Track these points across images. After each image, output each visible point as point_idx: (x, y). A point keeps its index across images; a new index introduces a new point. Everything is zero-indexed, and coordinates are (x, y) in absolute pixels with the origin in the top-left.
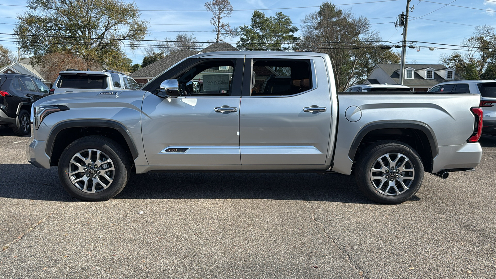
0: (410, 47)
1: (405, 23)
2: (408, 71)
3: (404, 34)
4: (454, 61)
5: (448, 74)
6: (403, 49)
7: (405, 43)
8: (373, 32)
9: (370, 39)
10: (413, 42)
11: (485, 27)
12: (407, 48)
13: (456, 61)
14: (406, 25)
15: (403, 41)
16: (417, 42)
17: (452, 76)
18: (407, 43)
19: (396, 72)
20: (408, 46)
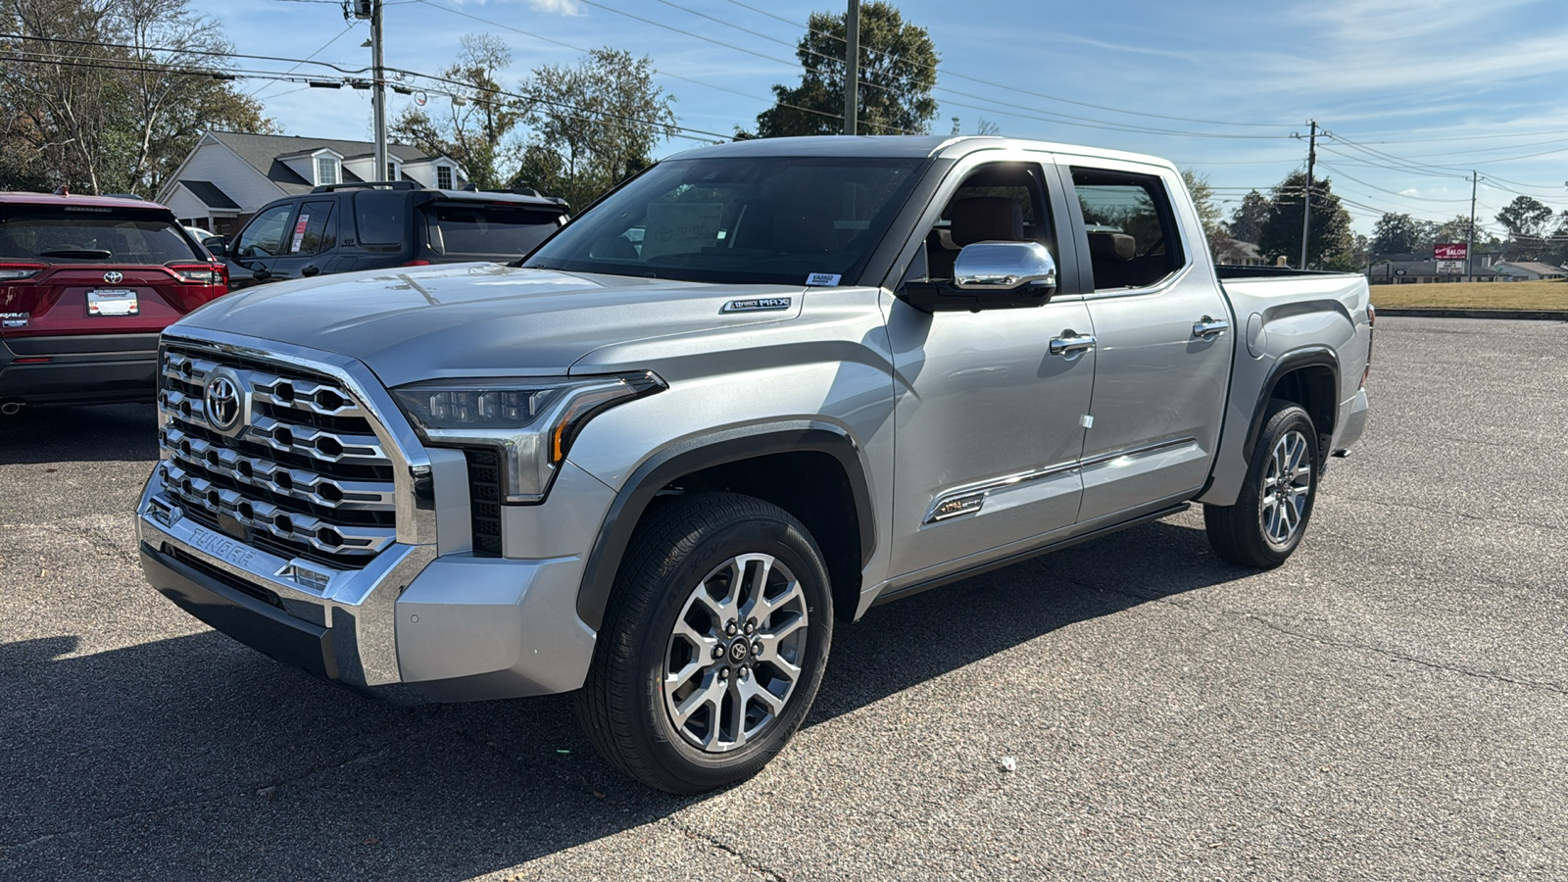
0: (398, 90)
1: (375, 8)
2: (322, 161)
3: (375, 43)
4: (411, 135)
5: (440, 175)
6: (377, 94)
7: (381, 76)
8: (198, 20)
9: (191, 43)
10: (404, 73)
11: (486, 41)
12: (388, 91)
13: (418, 134)
14: (379, 18)
15: (374, 69)
16: (417, 75)
17: (450, 181)
18: (386, 74)
19: (281, 162)
20: (392, 87)
